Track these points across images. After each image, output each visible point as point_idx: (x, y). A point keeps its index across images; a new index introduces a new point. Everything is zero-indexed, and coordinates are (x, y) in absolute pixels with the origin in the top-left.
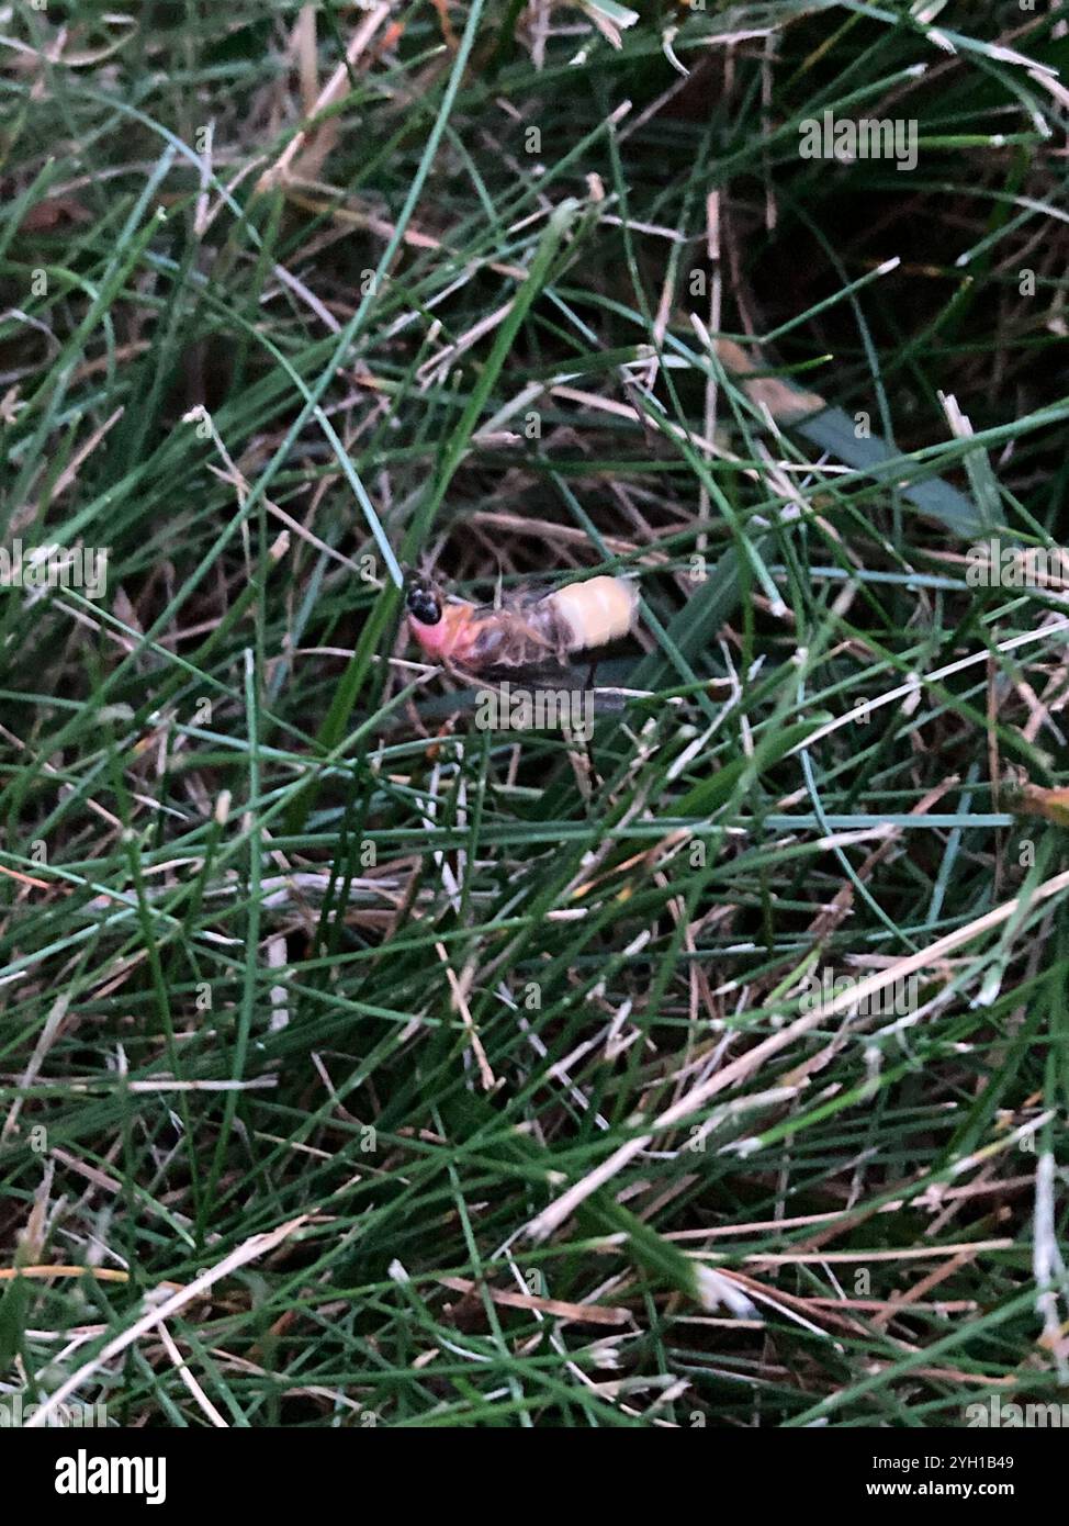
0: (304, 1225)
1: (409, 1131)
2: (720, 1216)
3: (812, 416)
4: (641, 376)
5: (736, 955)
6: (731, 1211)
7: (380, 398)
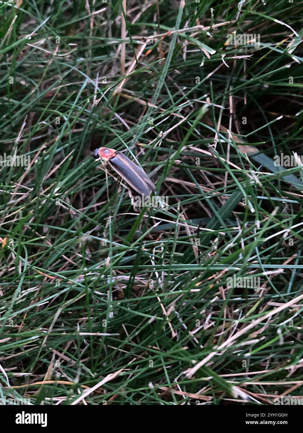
0: (122, 371)
1: (150, 346)
2: (232, 371)
3: (256, 155)
4: (213, 145)
5: (235, 301)
6: (235, 370)
7: (141, 148)
